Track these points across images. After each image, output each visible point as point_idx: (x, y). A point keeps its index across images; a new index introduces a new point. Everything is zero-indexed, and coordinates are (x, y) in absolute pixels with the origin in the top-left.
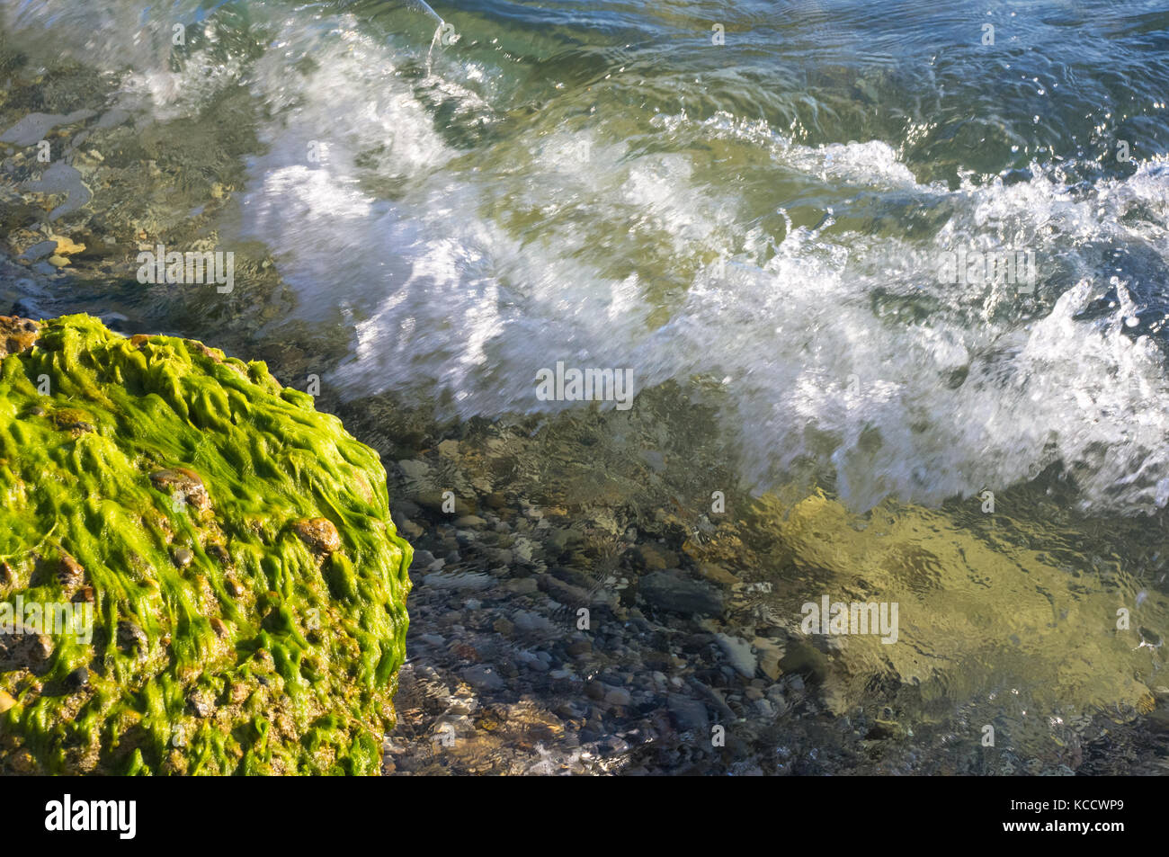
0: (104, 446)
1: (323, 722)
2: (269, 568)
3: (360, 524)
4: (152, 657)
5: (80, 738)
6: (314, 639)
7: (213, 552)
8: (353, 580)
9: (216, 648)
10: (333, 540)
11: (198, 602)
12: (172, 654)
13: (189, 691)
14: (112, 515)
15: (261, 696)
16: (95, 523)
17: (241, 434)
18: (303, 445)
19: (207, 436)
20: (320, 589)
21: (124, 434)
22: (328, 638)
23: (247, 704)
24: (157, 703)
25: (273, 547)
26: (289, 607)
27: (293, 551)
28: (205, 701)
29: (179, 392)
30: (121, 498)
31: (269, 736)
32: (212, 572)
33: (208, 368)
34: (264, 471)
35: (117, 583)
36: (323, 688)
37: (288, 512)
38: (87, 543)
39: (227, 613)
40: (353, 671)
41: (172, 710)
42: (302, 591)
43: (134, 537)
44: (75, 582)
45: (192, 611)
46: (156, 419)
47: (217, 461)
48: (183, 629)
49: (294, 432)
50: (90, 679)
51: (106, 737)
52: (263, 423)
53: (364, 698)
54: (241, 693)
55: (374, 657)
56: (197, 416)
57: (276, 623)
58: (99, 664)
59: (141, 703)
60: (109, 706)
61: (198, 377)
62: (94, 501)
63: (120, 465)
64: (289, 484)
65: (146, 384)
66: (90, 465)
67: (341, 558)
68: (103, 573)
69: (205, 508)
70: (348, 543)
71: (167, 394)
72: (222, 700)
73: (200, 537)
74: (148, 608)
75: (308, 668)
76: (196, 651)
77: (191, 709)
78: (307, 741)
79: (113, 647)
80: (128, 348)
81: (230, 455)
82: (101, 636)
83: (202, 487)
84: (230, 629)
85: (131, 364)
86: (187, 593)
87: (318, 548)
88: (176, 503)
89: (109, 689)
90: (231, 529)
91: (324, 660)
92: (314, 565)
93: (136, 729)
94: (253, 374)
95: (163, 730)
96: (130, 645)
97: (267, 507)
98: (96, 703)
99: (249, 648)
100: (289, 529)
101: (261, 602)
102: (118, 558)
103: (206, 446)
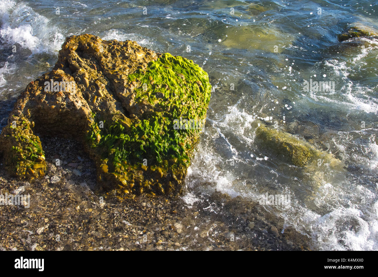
0: (171, 70)
1: (199, 107)
2: (192, 87)
3: (205, 82)
4: (177, 97)
5: (168, 107)
6: (198, 96)
7: (185, 85)
8: (203, 89)
9: (185, 97)
10: (201, 84)
11: (183, 91)
12: (179, 97)
13: (182, 102)
14: (172, 79)
15: (191, 103)
16: (169, 80)
17: (189, 69)
18: (197, 71)
19: (184, 69)
20: (199, 90)
21: (173, 69)
22: (200, 96)
23: (189, 104)
24: (177, 103)
25: (193, 84)
26: (195, 92)
27: (196, 85)
28: (184, 103)
29: (181, 64)
30: (173, 77)
31: (192, 108)
32: (185, 87)
33: (185, 60)
34: (192, 74)
35: (172, 88)
36: (199, 103)
37: (195, 80)
38: (168, 83)
39: (186, 92)
40: (203, 101)
41: (179, 104)
42: (196, 90)
43: (175, 82)
44: (167, 87)
45: (182, 92)
46: (177, 67)
47: (185, 73)
48: (181, 94)
49: (196, 70)
50: (169, 99)
51: (171, 107)
52: (192, 68)
53: (204, 105)
54: (188, 102)
55: (206, 99)
56: (183, 67)
57: (193, 94)
58: (170, 98)
59: (175, 103)
60: (171, 103)
61: (183, 62)
62: (169, 77)
63: (173, 73)
64: (195, 76)
65: (176, 62)
66: (169, 73)
67: (202, 86)
68: (171, 86)
69: (184, 79)
70: (203, 85)
71: (179, 64)
72: (186, 103)
73: (183, 83)
74: (176, 91)
75: (197, 100)
76: (182, 97)
77: (182, 104)
78: (197, 109)
79: (172, 96)
80: (174, 58)
81: (187, 72)
82: (170, 94)
83: (184, 76)
84: (187, 95)
85: (174, 60)
86: (181, 90)
87: (199, 85)
88: (180, 78)
89: (171, 101)
90: (187, 82)
91: (199, 99)
92: (198, 87)
93: (175, 106)
94: (191, 62)
95: (178, 106)
96: (174, 96)
97: (192, 79)
98: (170, 102)
99: (189, 97)
100: (195, 82)
101: (191, 91)
102: (173, 85)
103: (184, 71)
